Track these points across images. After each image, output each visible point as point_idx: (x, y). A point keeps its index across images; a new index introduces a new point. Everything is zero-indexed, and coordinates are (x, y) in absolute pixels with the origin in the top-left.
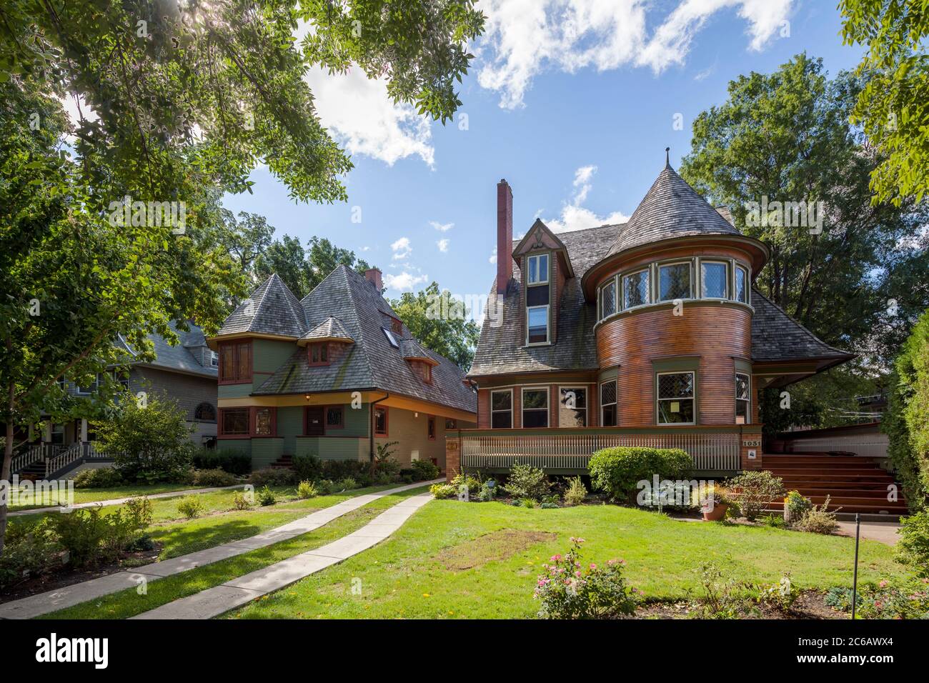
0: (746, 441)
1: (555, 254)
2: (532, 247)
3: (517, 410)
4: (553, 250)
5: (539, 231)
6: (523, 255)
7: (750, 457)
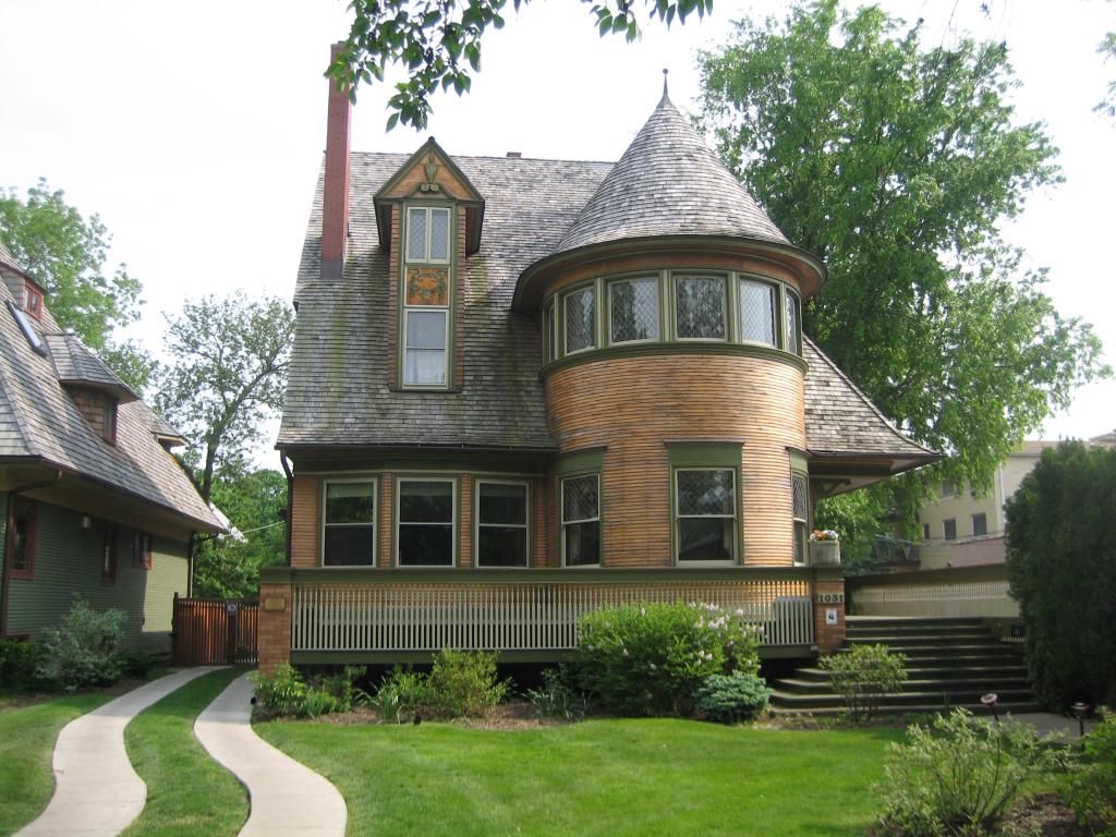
0: (823, 594)
1: (463, 211)
2: (419, 189)
3: (386, 526)
4: (460, 203)
5: (431, 161)
6: (399, 201)
7: (829, 621)
